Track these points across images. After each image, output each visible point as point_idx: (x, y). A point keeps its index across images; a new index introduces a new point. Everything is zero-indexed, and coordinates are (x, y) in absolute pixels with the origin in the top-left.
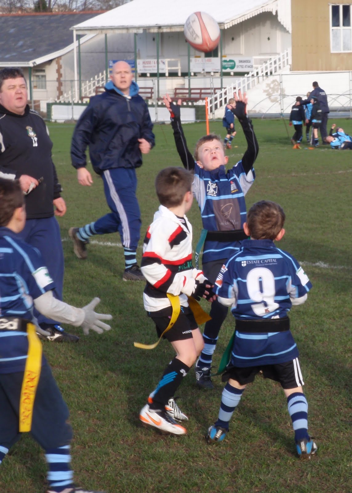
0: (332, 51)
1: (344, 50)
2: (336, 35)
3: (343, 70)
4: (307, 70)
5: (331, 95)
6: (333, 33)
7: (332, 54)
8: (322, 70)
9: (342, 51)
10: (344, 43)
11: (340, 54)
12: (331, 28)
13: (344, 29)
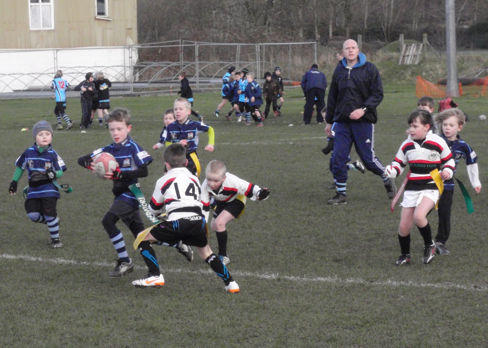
0: (32, 28)
1: (44, 26)
2: (34, 12)
3: (43, 48)
4: (5, 48)
5: (33, 74)
6: (32, 10)
7: (31, 31)
8: (21, 48)
9: (42, 29)
10: (43, 19)
11: (40, 31)
12: (30, 4)
13: (42, 5)
